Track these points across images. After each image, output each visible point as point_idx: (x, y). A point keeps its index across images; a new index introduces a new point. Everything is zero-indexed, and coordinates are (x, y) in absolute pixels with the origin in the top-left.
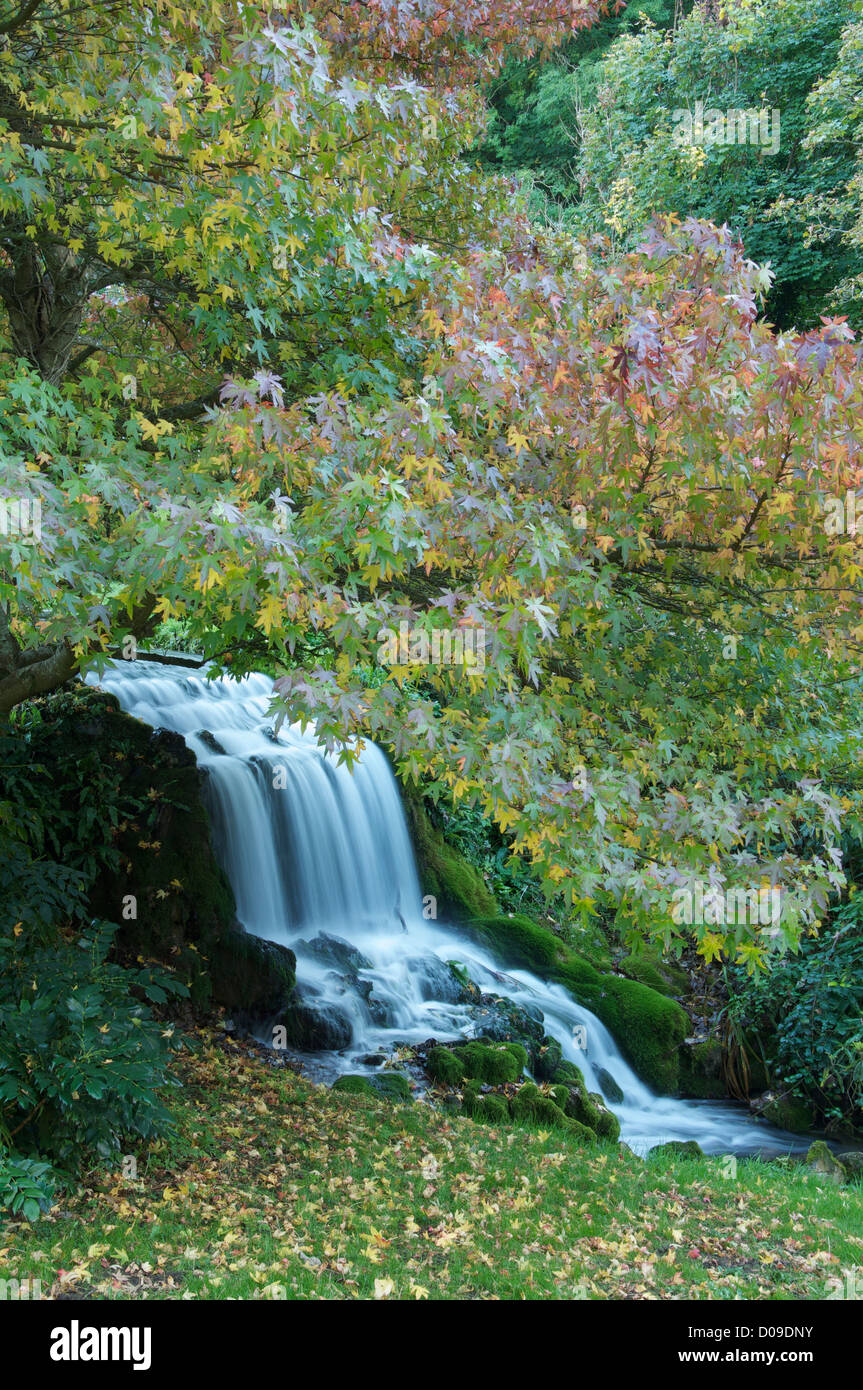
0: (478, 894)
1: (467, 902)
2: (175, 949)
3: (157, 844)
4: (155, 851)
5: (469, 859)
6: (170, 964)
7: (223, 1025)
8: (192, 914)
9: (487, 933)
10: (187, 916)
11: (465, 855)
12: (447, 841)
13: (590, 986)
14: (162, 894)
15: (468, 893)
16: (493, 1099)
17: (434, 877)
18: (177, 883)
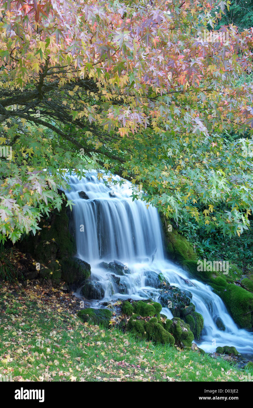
0: (189, 252)
1: (183, 255)
2: (50, 261)
3: (50, 227)
4: (48, 229)
5: (188, 240)
6: (46, 266)
7: (62, 288)
8: (58, 250)
9: (187, 266)
10: (56, 251)
11: (187, 239)
12: (179, 233)
13: (221, 287)
14: (48, 243)
15: (184, 252)
16: (139, 321)
17: (171, 245)
18: (54, 240)
